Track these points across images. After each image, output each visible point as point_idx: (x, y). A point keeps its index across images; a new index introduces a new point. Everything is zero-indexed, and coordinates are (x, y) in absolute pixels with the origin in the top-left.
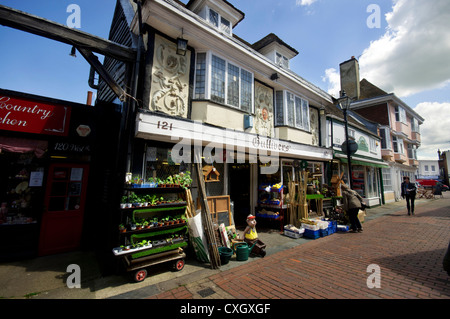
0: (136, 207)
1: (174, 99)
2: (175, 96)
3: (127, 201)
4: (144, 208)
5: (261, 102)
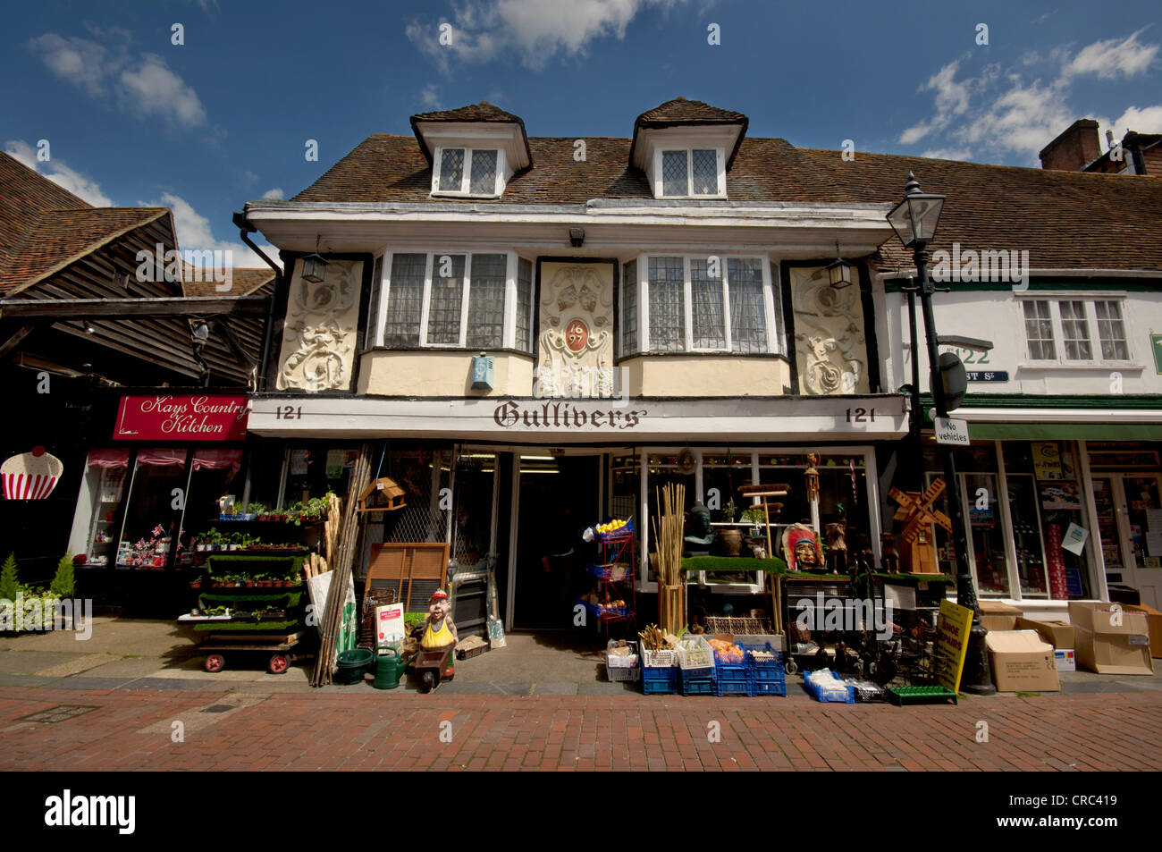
0: (217, 551)
1: (323, 360)
2: (325, 354)
3: (206, 541)
4: (228, 552)
5: (563, 307)
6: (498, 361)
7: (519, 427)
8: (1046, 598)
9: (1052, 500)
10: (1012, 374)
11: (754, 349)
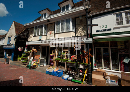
2: (31, 37)
5: (49, 29)
6: (42, 36)
7: (43, 43)
8: (119, 71)
9: (122, 52)
10: (112, 29)
11: (68, 31)
